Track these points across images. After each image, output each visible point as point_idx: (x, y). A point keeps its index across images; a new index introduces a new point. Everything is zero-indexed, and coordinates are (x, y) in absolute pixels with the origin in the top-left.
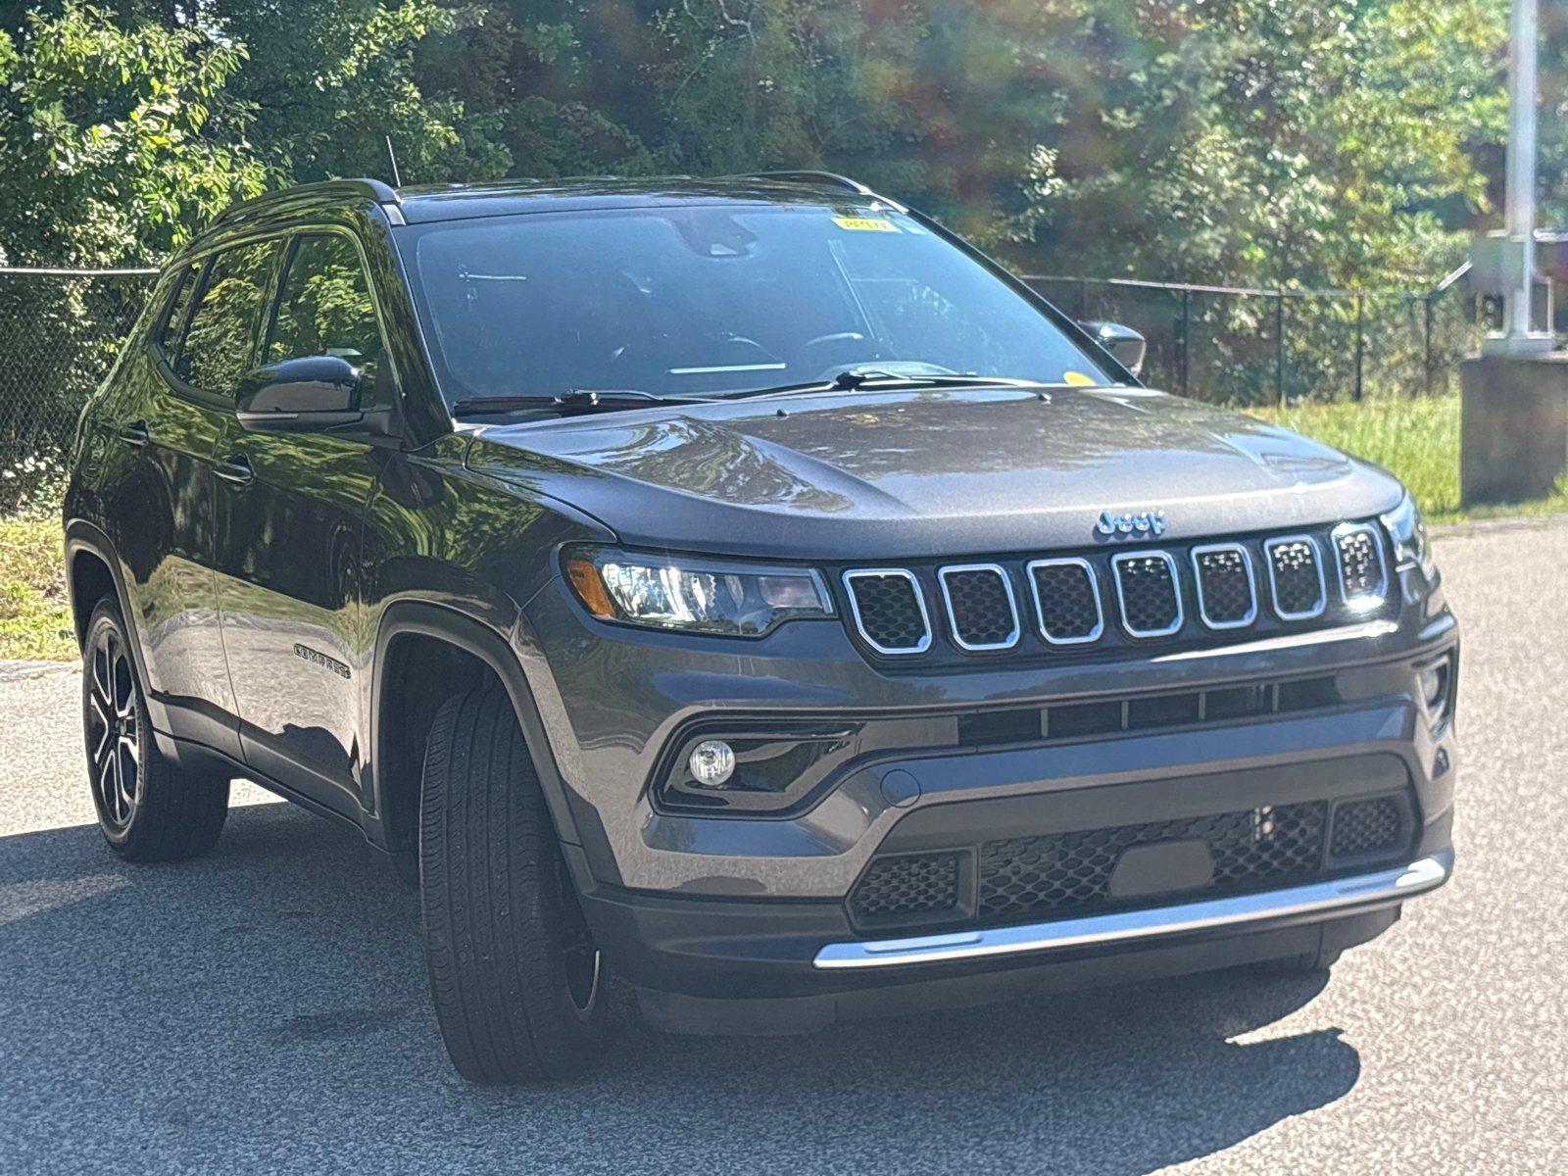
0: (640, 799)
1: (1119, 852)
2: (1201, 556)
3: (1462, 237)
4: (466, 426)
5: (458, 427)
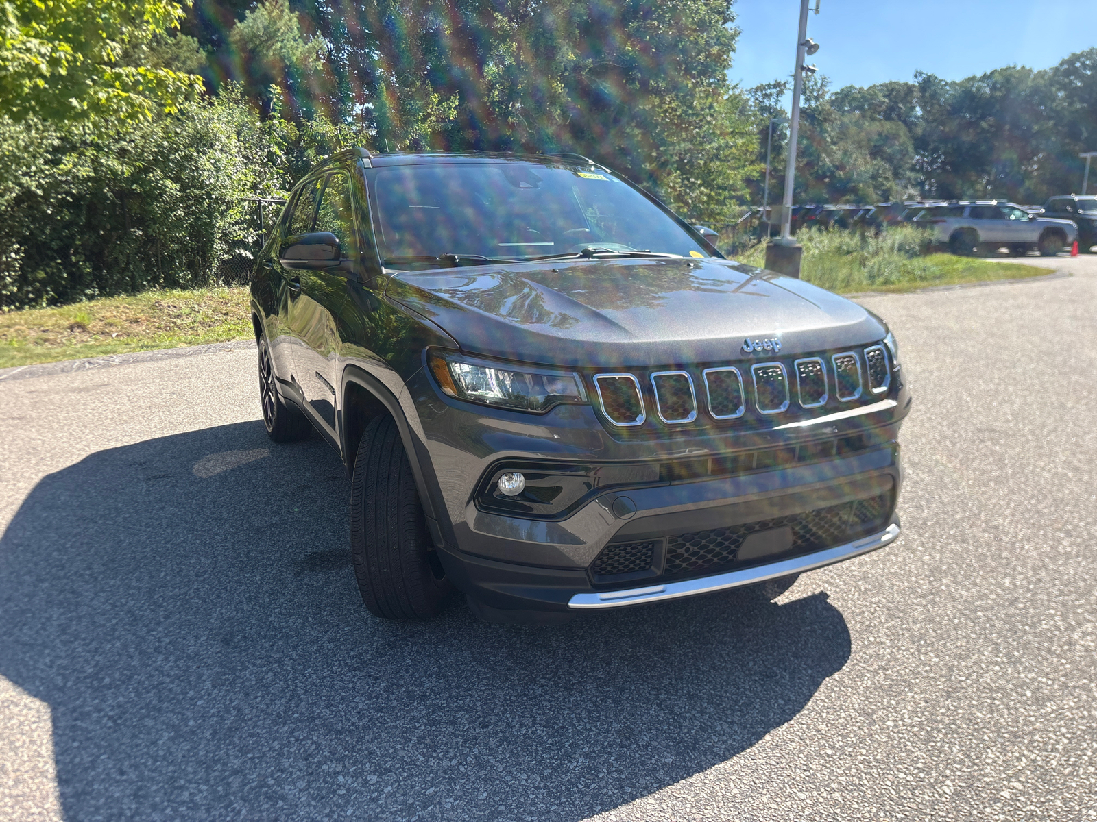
0: (468, 502)
1: (744, 536)
2: (799, 365)
3: (744, 208)
4: (390, 271)
5: (385, 271)
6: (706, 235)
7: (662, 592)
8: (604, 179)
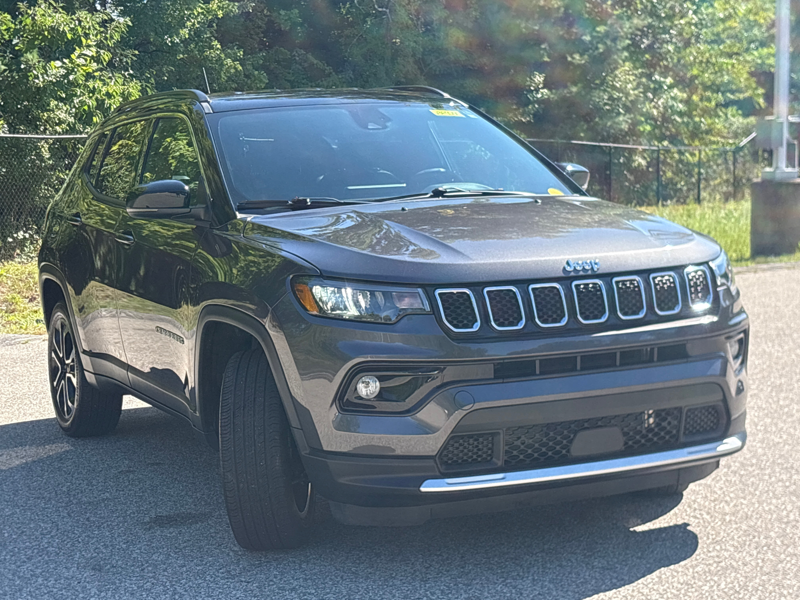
0: (331, 406)
1: (575, 433)
2: (617, 283)
3: (752, 120)
4: (243, 216)
5: (239, 216)
6: (573, 173)
7: (503, 479)
8: (460, 115)
